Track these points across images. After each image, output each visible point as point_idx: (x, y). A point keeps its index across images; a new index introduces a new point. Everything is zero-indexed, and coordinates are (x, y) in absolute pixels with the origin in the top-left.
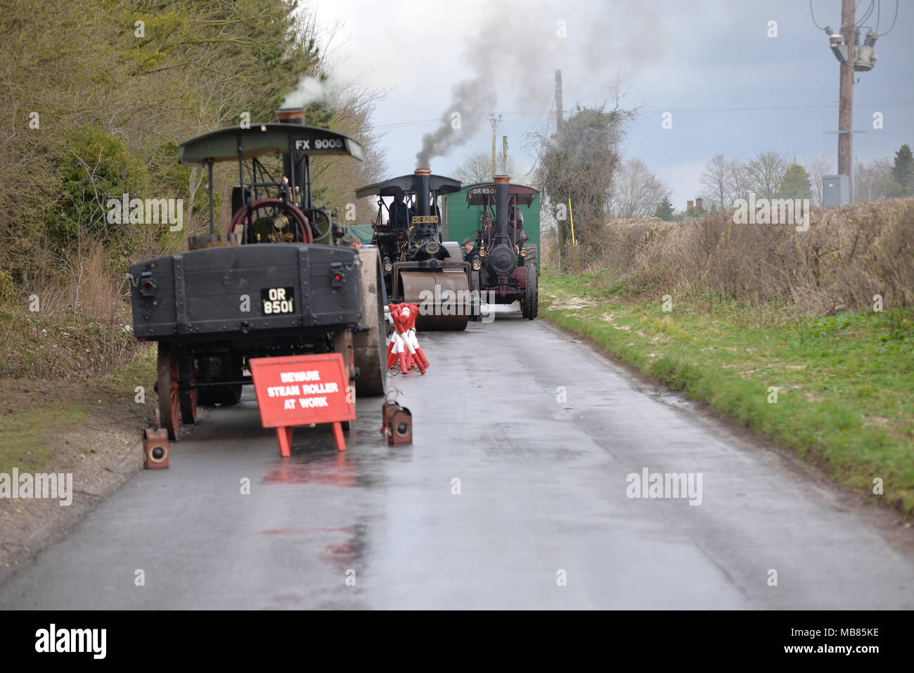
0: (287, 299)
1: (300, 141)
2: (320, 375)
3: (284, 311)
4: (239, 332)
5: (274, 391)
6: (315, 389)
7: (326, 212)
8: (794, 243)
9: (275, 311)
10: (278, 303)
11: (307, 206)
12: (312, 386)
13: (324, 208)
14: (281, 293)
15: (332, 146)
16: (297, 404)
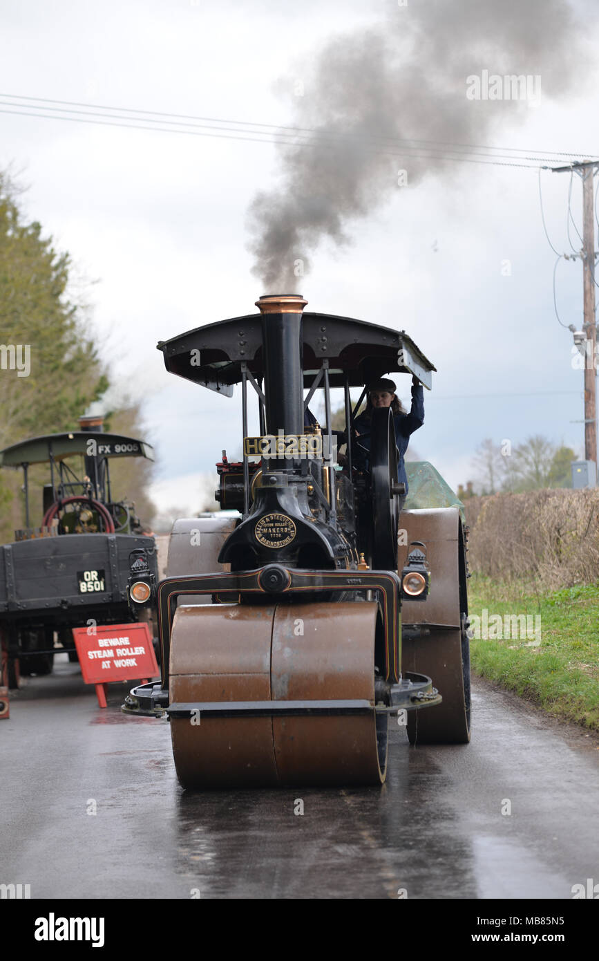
0: (99, 580)
1: (102, 447)
2: (130, 640)
3: (97, 589)
4: (59, 609)
5: (93, 654)
6: (127, 652)
7: (124, 506)
8: (540, 524)
9: (90, 590)
10: (91, 583)
11: (106, 501)
12: (124, 649)
13: (122, 503)
14: (94, 575)
15: (129, 450)
16: (112, 664)
